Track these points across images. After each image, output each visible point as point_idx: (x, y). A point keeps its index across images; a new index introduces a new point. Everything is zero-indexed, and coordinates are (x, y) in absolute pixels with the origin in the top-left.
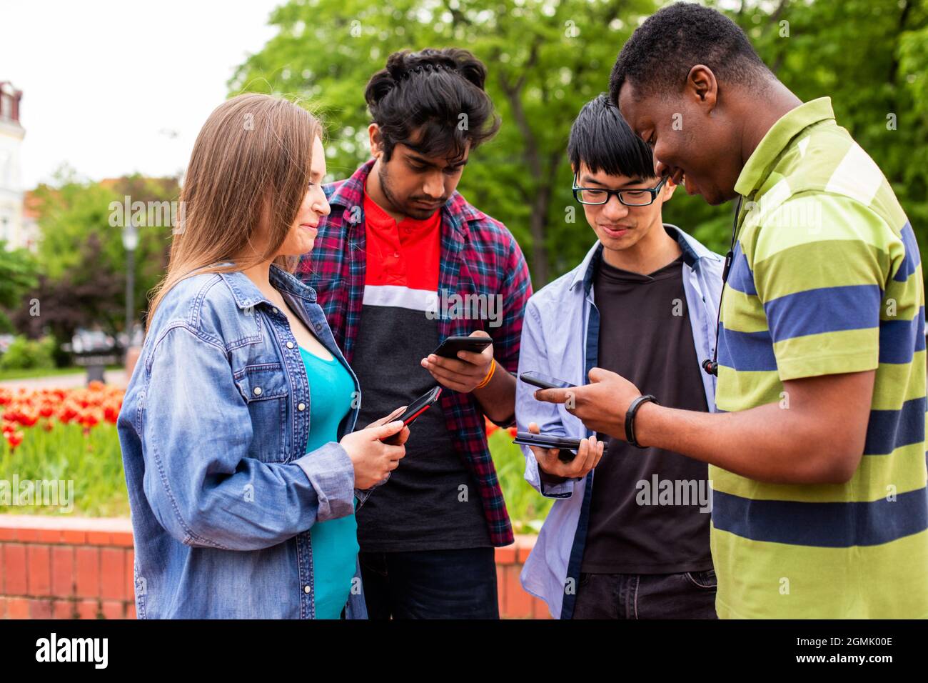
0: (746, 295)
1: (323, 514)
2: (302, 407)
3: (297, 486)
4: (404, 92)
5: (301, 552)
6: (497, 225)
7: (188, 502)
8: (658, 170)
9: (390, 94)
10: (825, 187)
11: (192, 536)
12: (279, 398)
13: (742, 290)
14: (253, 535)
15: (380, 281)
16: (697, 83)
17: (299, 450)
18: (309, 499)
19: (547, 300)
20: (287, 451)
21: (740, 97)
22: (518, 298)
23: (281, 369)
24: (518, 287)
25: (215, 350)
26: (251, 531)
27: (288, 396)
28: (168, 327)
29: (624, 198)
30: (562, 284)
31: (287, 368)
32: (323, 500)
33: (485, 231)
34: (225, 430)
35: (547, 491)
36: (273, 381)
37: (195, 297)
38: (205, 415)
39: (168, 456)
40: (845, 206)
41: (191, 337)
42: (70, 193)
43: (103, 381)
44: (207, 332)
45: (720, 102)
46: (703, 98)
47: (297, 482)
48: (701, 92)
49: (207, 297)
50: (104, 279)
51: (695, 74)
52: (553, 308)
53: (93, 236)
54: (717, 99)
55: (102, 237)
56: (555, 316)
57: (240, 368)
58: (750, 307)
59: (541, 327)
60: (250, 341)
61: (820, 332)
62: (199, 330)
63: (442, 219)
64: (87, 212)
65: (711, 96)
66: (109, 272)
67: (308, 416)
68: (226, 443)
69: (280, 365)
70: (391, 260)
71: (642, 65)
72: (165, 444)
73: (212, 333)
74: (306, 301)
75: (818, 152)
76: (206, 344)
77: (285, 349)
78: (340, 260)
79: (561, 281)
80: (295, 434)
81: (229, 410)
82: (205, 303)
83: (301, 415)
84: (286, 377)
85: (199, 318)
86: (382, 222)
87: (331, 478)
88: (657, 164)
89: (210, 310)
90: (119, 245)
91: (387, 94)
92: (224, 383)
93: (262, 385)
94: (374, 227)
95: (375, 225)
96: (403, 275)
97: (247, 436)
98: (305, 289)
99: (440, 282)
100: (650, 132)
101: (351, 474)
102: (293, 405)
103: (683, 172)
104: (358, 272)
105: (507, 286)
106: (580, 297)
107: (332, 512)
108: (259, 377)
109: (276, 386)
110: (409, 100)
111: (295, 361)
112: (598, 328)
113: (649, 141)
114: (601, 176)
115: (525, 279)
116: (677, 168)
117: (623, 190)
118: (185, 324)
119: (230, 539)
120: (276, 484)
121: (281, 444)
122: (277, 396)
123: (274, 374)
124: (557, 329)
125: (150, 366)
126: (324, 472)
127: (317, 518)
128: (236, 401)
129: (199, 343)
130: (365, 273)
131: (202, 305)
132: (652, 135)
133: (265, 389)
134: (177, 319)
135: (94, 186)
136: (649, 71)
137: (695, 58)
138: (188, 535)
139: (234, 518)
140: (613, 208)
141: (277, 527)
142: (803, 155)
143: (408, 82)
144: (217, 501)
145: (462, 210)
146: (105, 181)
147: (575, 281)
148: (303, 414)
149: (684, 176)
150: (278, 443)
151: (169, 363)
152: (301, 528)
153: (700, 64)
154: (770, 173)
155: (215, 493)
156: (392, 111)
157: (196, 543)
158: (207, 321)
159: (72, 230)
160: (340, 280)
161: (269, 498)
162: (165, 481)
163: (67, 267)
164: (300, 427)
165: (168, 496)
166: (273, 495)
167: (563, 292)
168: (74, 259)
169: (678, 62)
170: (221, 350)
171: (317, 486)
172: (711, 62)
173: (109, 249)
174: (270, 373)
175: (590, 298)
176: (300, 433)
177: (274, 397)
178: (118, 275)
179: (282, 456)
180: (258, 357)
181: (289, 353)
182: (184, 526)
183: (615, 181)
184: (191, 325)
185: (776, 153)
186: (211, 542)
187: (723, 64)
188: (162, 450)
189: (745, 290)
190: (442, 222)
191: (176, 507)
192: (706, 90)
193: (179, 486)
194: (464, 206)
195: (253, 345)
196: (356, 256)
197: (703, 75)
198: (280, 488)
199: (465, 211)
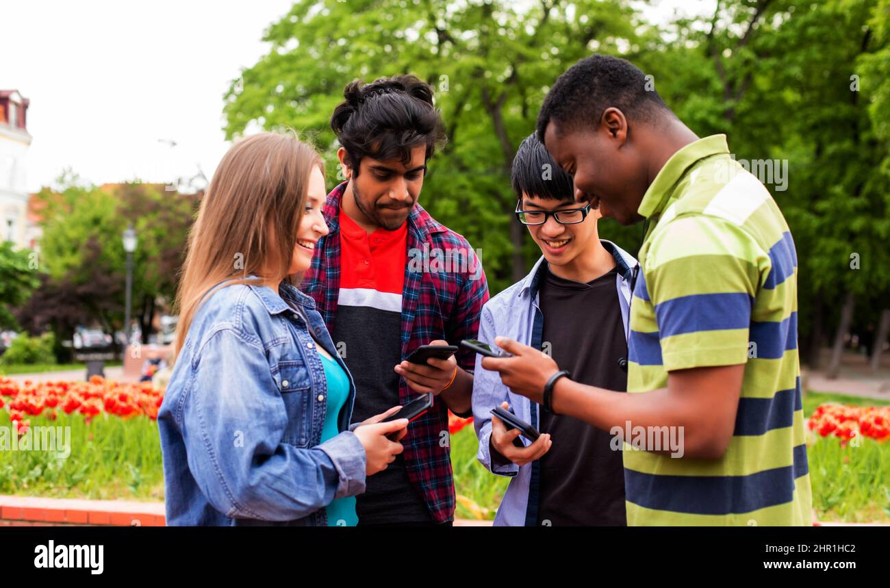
0: (643, 301)
1: (342, 492)
2: (321, 398)
3: (323, 467)
4: (361, 113)
5: (320, 522)
6: (458, 238)
7: (236, 478)
8: (578, 197)
9: (350, 119)
10: (703, 210)
11: (237, 508)
12: (302, 390)
13: (640, 297)
14: (289, 508)
15: (352, 285)
16: (610, 123)
17: (316, 435)
18: (331, 477)
19: (500, 305)
20: (307, 435)
21: (646, 134)
22: (476, 302)
23: (304, 365)
24: (477, 292)
25: (255, 349)
26: (288, 504)
27: (310, 388)
28: (216, 329)
29: (560, 217)
30: (514, 290)
31: (309, 365)
32: (344, 480)
33: (447, 242)
34: (266, 417)
35: (497, 469)
36: (298, 375)
37: (236, 305)
38: (251, 405)
39: (217, 439)
40: (719, 226)
41: (236, 338)
42: (73, 197)
43: (103, 375)
44: (248, 333)
45: (630, 137)
46: (615, 135)
47: (323, 463)
48: (614, 131)
49: (246, 304)
50: (105, 279)
51: (609, 115)
52: (505, 312)
53: (93, 238)
54: (627, 136)
55: (102, 239)
56: (507, 320)
57: (275, 365)
58: (647, 312)
59: (494, 329)
60: (282, 341)
61: (692, 331)
62: (242, 332)
63: (408, 231)
64: (88, 216)
65: (622, 133)
66: (109, 272)
67: (325, 406)
68: (267, 429)
69: (304, 362)
70: (363, 266)
71: (563, 107)
72: (214, 429)
73: (253, 334)
74: (307, 308)
75: (704, 180)
76: (249, 344)
77: (307, 349)
78: (318, 266)
79: (512, 289)
80: (315, 421)
81: (268, 400)
82: (246, 309)
83: (320, 405)
84: (309, 372)
85: (242, 322)
86: (355, 233)
87: (349, 462)
88: (577, 192)
89: (250, 316)
90: (119, 246)
91: (348, 119)
92: (264, 377)
93: (289, 378)
94: (348, 238)
95: (348, 235)
96: (373, 279)
97: (284, 423)
98: (306, 298)
99: (404, 287)
100: (571, 164)
101: (364, 458)
102: (314, 396)
103: (598, 198)
104: (333, 277)
105: (466, 291)
106: (527, 302)
107: (348, 491)
108: (287, 372)
109: (301, 380)
110: (366, 119)
111: (315, 359)
112: (541, 330)
113: (569, 172)
114: (537, 201)
115: (483, 285)
116: (593, 195)
117: (556, 211)
118: (230, 327)
119: (269, 511)
120: (308, 464)
121: (301, 430)
122: (302, 389)
123: (299, 370)
124: (509, 330)
125: (198, 363)
126: (345, 456)
127: (335, 496)
128: (273, 393)
129: (242, 343)
130: (340, 277)
131: (243, 311)
132: (572, 167)
133: (291, 382)
134: (224, 323)
135: (95, 190)
136: (570, 112)
137: (608, 102)
138: (234, 507)
139: (276, 493)
140: (551, 227)
141: (308, 501)
142: (692, 183)
143: (364, 105)
144: (263, 479)
145: (426, 223)
146: (106, 185)
147: (523, 288)
148: (321, 404)
149: (600, 202)
150: (298, 428)
151: (217, 361)
152: (324, 504)
153: (612, 106)
154: (669, 198)
155: (261, 472)
156: (353, 132)
157: (241, 514)
158: (248, 324)
159: (73, 234)
160: (318, 284)
161: (301, 477)
162: (214, 461)
163: (68, 267)
164: (319, 415)
165: (217, 474)
166: (305, 474)
167: (513, 298)
168: (75, 260)
169: (593, 105)
170: (261, 349)
171: (339, 468)
172: (621, 105)
173: (109, 251)
174: (295, 369)
175: (536, 303)
176: (318, 420)
177: (298, 389)
178: (117, 275)
179: (304, 440)
180: (287, 355)
181: (310, 353)
182: (231, 499)
183: (551, 204)
184: (235, 328)
185: (673, 182)
186: (253, 513)
187: (632, 106)
188: (212, 434)
189: (643, 297)
190: (408, 234)
191: (225, 483)
192: (618, 129)
193: (227, 465)
194: (428, 220)
195: (284, 344)
196: (332, 263)
197: (615, 116)
198: (312, 468)
199: (429, 224)
